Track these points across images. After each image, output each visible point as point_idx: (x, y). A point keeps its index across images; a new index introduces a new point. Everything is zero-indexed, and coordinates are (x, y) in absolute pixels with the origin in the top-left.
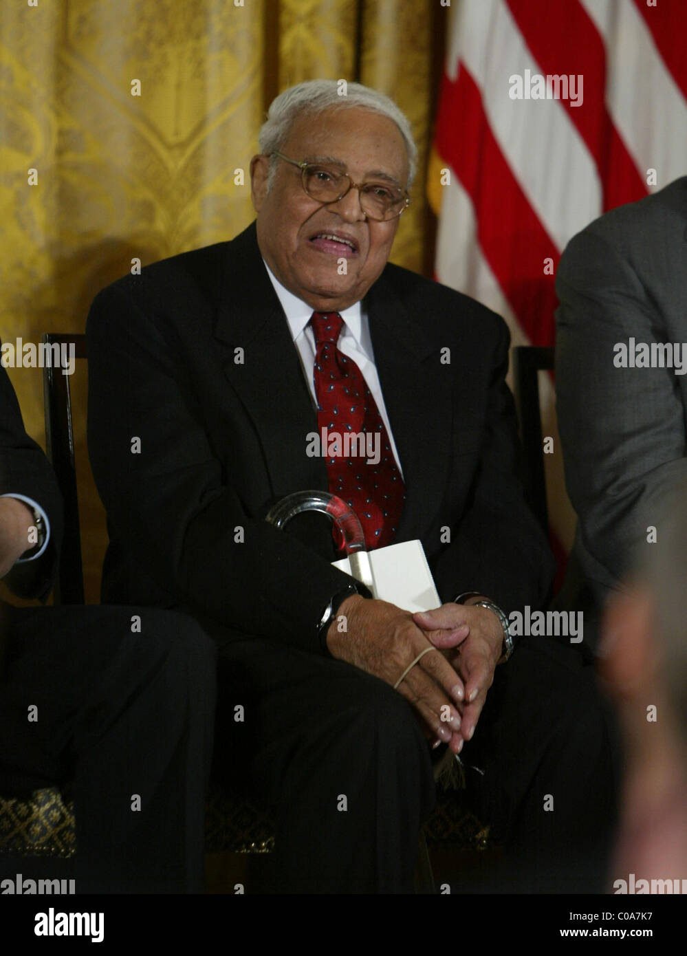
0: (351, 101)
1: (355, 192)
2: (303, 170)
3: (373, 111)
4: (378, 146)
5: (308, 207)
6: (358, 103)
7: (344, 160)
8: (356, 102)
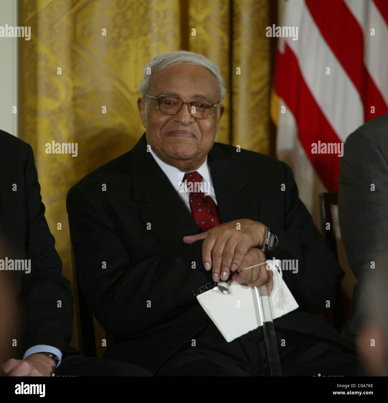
0: (178, 61)
1: (186, 107)
2: (155, 101)
3: (190, 64)
4: (195, 82)
5: (163, 119)
6: (182, 61)
7: (177, 92)
8: (181, 60)
